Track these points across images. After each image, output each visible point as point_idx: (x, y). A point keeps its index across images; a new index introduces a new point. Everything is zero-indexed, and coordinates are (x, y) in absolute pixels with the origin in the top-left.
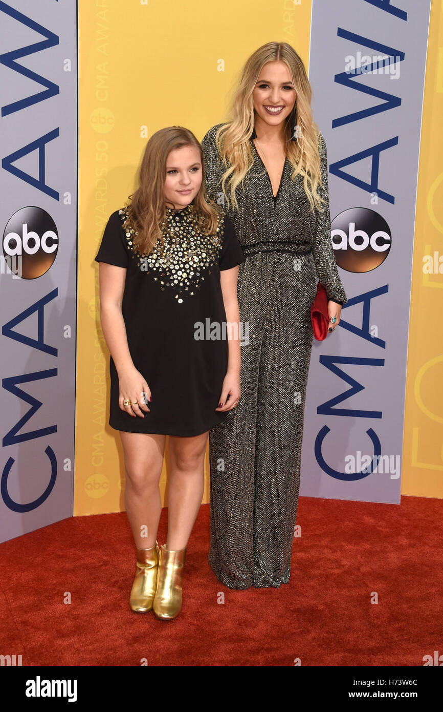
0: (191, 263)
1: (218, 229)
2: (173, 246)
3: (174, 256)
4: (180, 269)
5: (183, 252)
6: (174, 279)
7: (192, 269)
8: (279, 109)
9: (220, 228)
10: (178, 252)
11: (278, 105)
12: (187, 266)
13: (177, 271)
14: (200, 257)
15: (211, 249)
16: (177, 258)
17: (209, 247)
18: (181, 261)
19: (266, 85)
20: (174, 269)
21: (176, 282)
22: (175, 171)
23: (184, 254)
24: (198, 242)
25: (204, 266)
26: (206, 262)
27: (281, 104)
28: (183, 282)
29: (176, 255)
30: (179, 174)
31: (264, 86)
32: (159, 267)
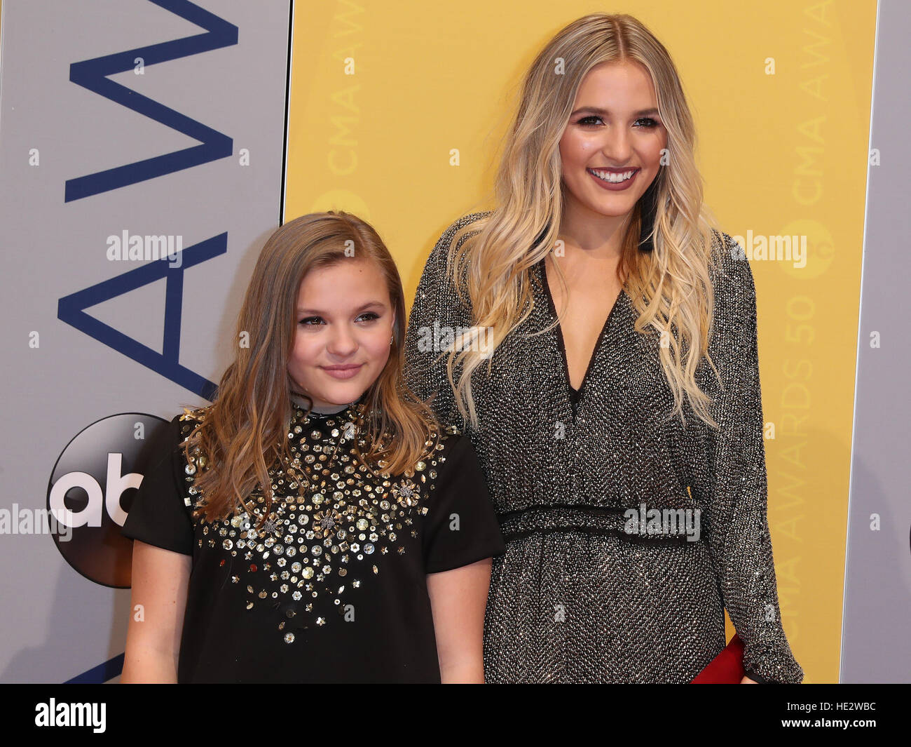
0: (328, 543)
1: (420, 466)
2: (290, 499)
3: (287, 522)
4: (299, 557)
5: (310, 514)
6: (280, 582)
7: (328, 558)
8: (628, 175)
9: (428, 462)
10: (298, 513)
11: (625, 166)
12: (316, 550)
13: (290, 561)
14: (352, 529)
15: (388, 512)
16: (293, 529)
17: (385, 505)
18: (304, 536)
19: (596, 118)
20: (284, 555)
21: (284, 588)
22: (318, 319)
23: (312, 520)
24: (357, 493)
25: (361, 552)
26: (367, 541)
27: (634, 163)
28: (303, 590)
29: (292, 522)
30: (327, 328)
31: (593, 119)
32: (247, 549)
